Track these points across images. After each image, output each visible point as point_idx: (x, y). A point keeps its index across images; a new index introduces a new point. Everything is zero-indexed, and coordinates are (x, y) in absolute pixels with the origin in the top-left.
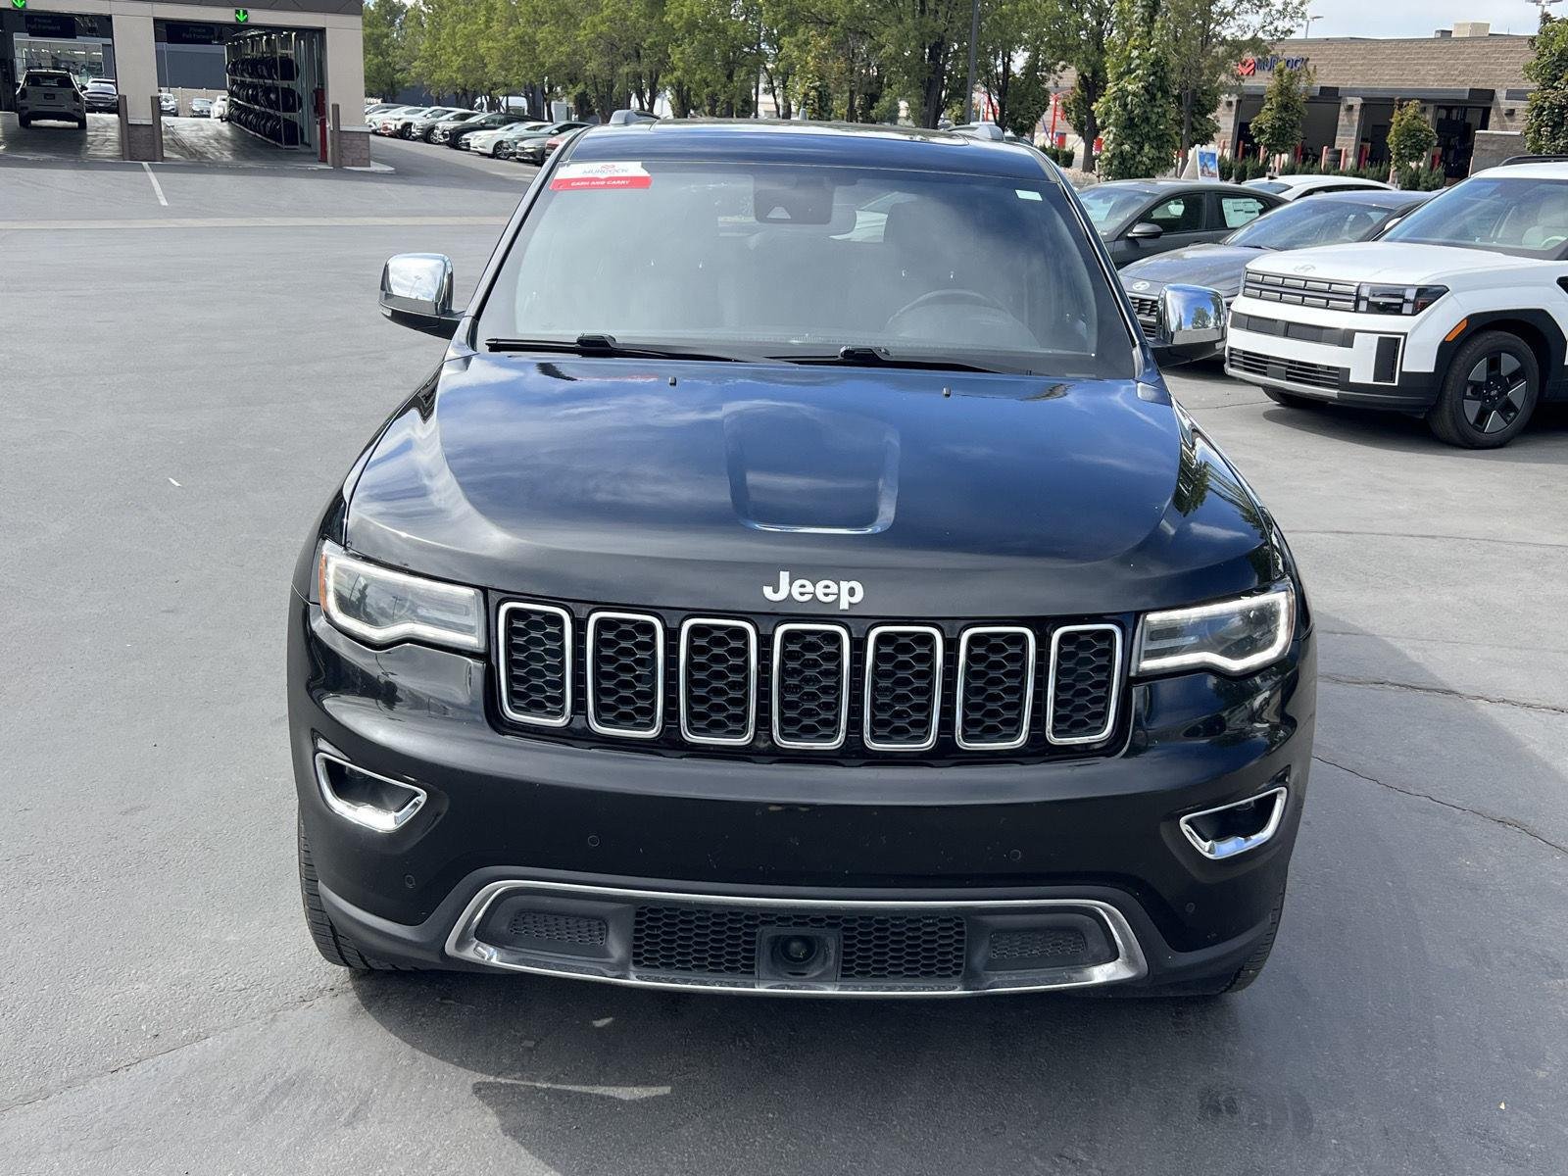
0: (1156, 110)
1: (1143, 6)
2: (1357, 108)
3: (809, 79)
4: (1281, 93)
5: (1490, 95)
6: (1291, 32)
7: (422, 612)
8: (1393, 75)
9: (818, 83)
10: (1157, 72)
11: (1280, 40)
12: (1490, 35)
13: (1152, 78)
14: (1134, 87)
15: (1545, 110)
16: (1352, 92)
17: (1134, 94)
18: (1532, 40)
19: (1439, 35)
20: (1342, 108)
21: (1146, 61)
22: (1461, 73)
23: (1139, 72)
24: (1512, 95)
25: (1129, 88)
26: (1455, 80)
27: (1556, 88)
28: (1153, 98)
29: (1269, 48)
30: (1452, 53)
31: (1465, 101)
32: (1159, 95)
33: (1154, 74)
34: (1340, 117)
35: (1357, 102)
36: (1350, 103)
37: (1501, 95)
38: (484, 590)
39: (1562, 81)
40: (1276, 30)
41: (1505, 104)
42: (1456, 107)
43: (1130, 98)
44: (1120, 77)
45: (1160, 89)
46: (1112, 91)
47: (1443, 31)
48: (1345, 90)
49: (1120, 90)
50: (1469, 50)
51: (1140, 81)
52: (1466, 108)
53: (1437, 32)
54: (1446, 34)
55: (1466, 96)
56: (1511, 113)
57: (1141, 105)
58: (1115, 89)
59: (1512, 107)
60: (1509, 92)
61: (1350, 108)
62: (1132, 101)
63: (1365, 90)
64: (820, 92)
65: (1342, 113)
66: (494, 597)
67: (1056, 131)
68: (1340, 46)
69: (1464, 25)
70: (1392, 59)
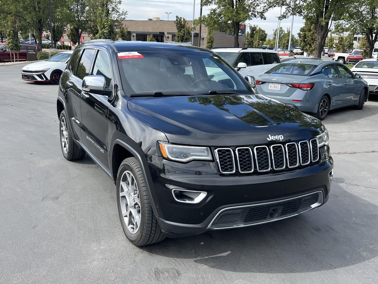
0: (112, 37)
1: (106, 12)
2: (135, 36)
3: (10, 28)
4: (121, 33)
5: (163, 33)
6: (125, 18)
7: (191, 154)
8: (142, 29)
9: (13, 29)
10: (111, 28)
11: (122, 20)
12: (160, 20)
13: (110, 29)
14: (106, 31)
15: (179, 37)
16: (134, 32)
17: (106, 33)
18: (175, 22)
19: (149, 20)
20: (132, 36)
21: (108, 25)
22: (157, 28)
23: (107, 28)
24: (168, 33)
25: (105, 31)
26: (155, 30)
27: (181, 32)
28: (110, 34)
29: (121, 22)
30: (154, 24)
31: (158, 35)
32: (112, 33)
33: (110, 28)
34: (132, 38)
35: (135, 34)
36: (133, 35)
37: (166, 33)
38: (210, 147)
39: (182, 30)
40: (121, 18)
41: (167, 35)
42: (155, 36)
43: (105, 34)
44: (102, 29)
45: (112, 32)
46: (100, 32)
47: (149, 19)
48: (132, 32)
49: (102, 32)
50: (157, 24)
51: (107, 30)
52: (158, 36)
53: (148, 19)
54: (151, 20)
55: (159, 33)
56: (168, 37)
57: (108, 35)
58: (101, 32)
59: (168, 36)
60: (167, 33)
61: (133, 36)
62: (106, 34)
63: (136, 32)
64: (13, 31)
65: (132, 37)
66: (212, 148)
67: (62, 41)
68: (129, 22)
69: (155, 18)
70: (141, 25)
